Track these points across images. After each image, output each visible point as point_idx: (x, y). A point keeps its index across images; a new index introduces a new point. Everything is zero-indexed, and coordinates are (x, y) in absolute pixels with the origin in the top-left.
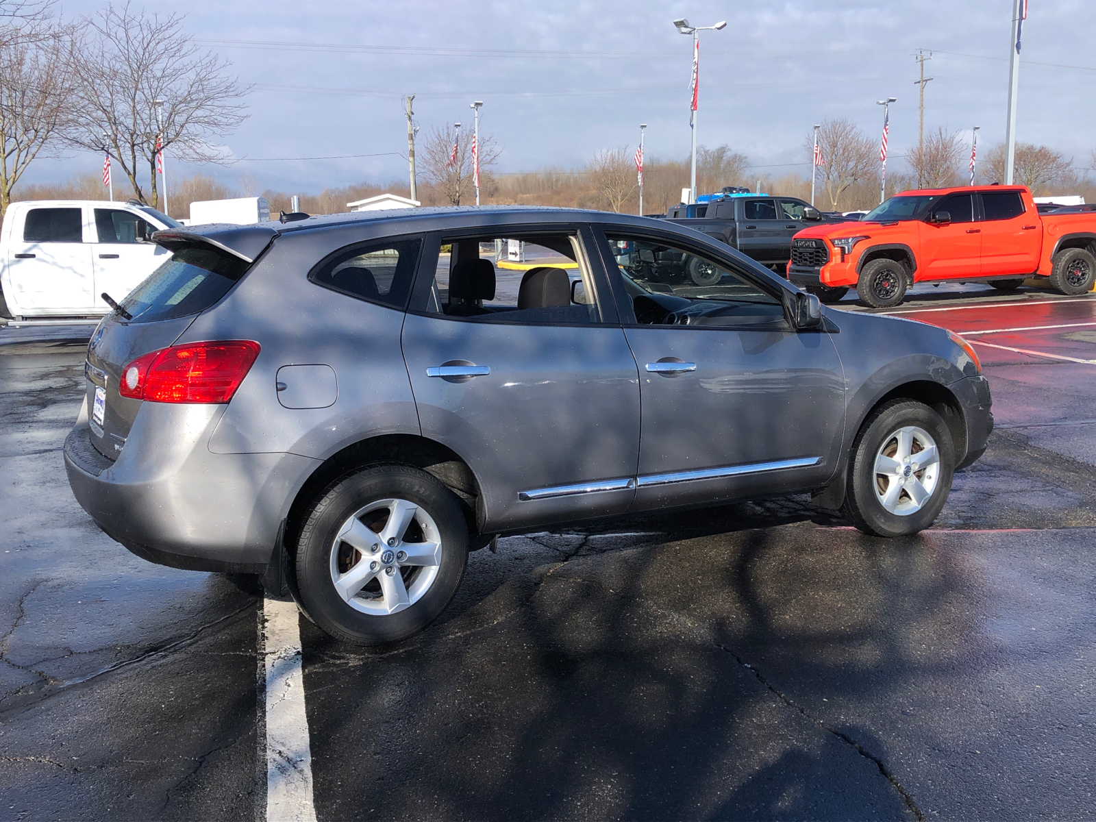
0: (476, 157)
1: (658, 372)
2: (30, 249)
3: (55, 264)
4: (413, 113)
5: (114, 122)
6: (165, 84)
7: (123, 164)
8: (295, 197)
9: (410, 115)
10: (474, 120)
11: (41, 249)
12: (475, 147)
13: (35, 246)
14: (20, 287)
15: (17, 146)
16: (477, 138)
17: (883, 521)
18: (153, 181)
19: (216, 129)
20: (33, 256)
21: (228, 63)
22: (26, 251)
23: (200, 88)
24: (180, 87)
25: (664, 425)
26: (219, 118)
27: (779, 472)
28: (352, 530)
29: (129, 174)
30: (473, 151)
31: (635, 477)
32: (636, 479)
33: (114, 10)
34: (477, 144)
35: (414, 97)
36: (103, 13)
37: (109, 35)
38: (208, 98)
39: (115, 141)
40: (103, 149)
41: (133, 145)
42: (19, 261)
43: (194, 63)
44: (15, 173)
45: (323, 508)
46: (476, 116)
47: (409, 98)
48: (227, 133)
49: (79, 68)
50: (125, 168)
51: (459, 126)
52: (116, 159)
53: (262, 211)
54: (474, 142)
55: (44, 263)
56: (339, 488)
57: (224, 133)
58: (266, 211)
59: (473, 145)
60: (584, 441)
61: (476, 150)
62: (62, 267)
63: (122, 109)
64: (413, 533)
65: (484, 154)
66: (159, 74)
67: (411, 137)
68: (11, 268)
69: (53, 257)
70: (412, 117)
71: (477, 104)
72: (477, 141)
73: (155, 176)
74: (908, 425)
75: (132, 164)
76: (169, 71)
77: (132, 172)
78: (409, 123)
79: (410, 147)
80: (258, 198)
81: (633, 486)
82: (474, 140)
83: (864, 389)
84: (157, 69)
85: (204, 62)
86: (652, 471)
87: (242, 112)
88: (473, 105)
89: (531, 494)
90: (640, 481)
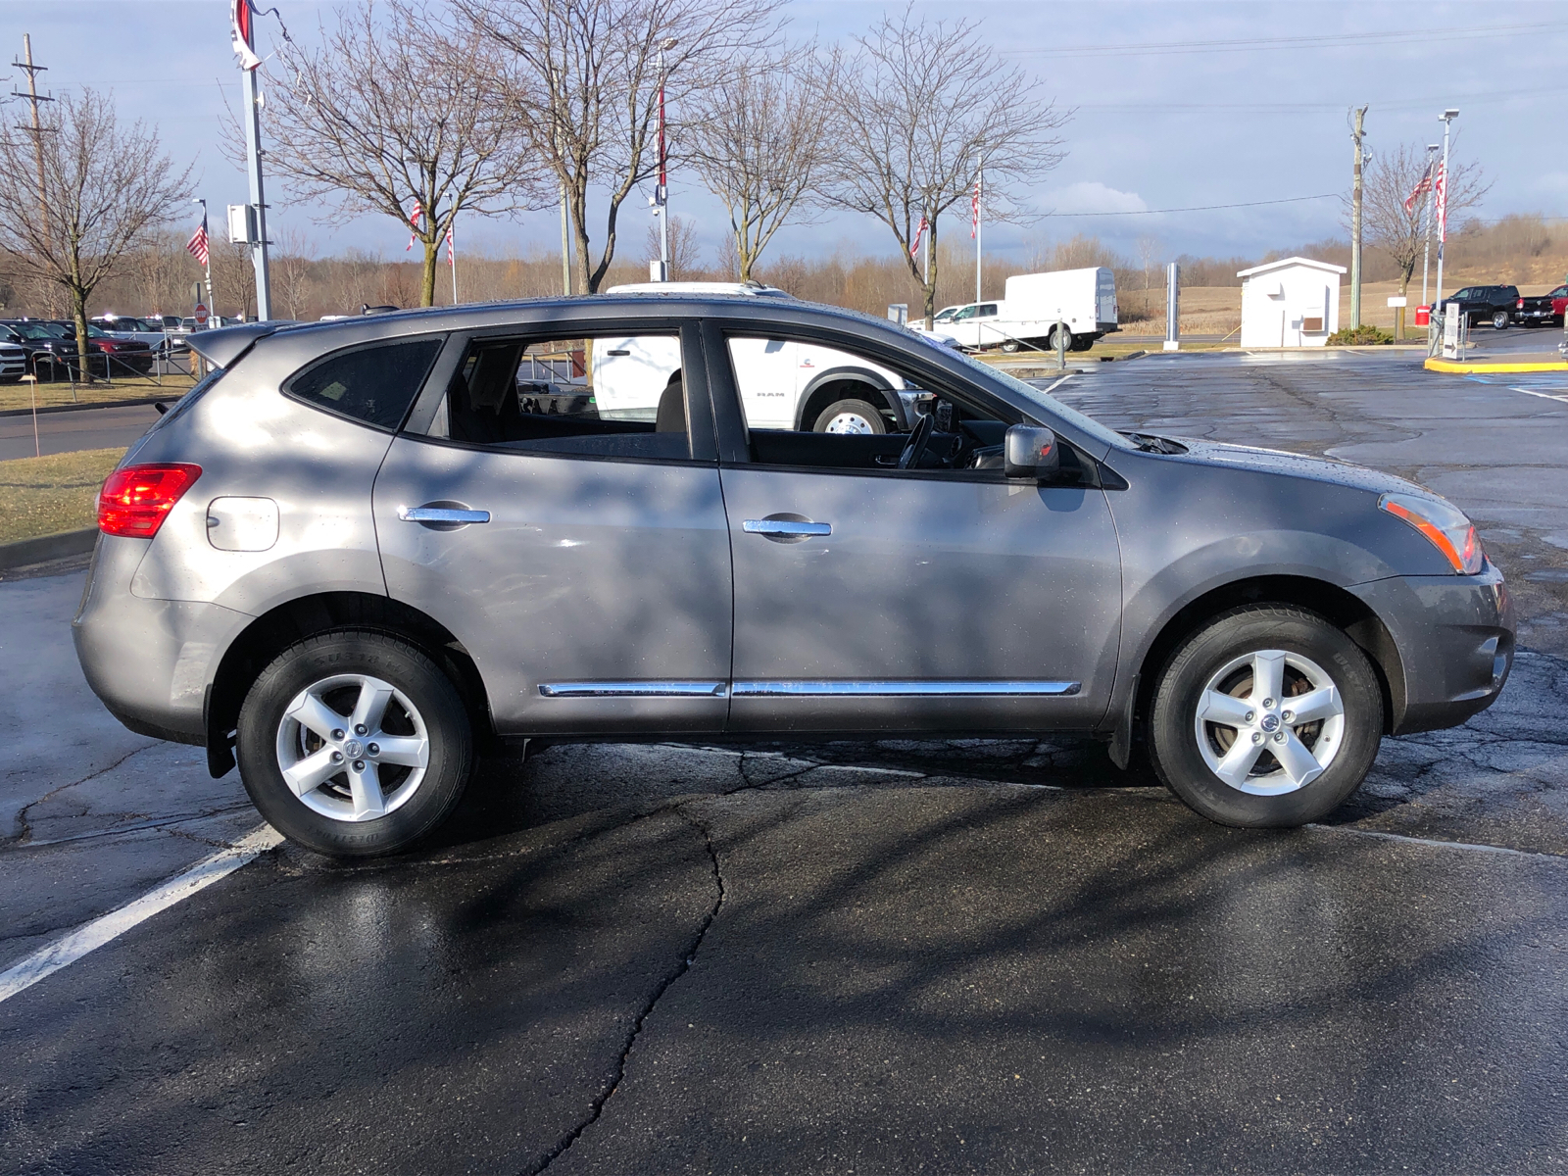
0: (1442, 197)
1: (762, 533)
2: (624, 345)
3: (650, 363)
4: (1363, 134)
5: (889, 174)
6: (955, 118)
7: (895, 228)
8: (1173, 264)
9: (1359, 135)
10: (1443, 139)
11: (636, 345)
12: (1441, 181)
13: (630, 341)
14: (612, 391)
15: (760, 213)
16: (1445, 167)
17: (1212, 798)
18: (932, 251)
19: (1020, 174)
20: (627, 353)
21: (1038, 82)
22: (620, 347)
23: (1003, 118)
24: (973, 119)
25: (774, 610)
26: (1025, 160)
27: (988, 699)
28: (306, 708)
29: (902, 241)
30: (1438, 187)
31: (730, 681)
32: (731, 684)
33: (891, 23)
34: (1444, 176)
35: (1366, 110)
36: (879, 28)
37: (884, 58)
38: (1013, 132)
39: (886, 198)
40: (871, 209)
41: (907, 203)
42: (611, 360)
43: (995, 84)
44: (757, 245)
45: (271, 677)
46: (1447, 132)
47: (1360, 110)
48: (1037, 179)
49: (849, 104)
50: (897, 234)
51: (1436, 148)
52: (888, 222)
53: (1102, 287)
54: (1442, 173)
55: (638, 363)
56: (288, 654)
57: (1032, 180)
58: (1109, 287)
59: (1439, 178)
60: (639, 624)
61: (1443, 186)
62: (658, 368)
63: (897, 156)
64: (393, 721)
65: (1461, 190)
66: (950, 103)
67: (1359, 170)
68: (603, 368)
69: (649, 355)
70: (1364, 139)
71: (1448, 114)
72: (1445, 172)
73: (935, 244)
74: (1270, 648)
75: (905, 228)
76: (963, 99)
77: (905, 239)
78: (1357, 149)
79: (1356, 185)
80: (1097, 268)
81: (725, 695)
82: (1440, 170)
83: (1162, 580)
84: (947, 96)
85: (1006, 84)
86: (756, 675)
87: (1056, 150)
88: (1442, 117)
89: (553, 689)
90: (738, 687)
